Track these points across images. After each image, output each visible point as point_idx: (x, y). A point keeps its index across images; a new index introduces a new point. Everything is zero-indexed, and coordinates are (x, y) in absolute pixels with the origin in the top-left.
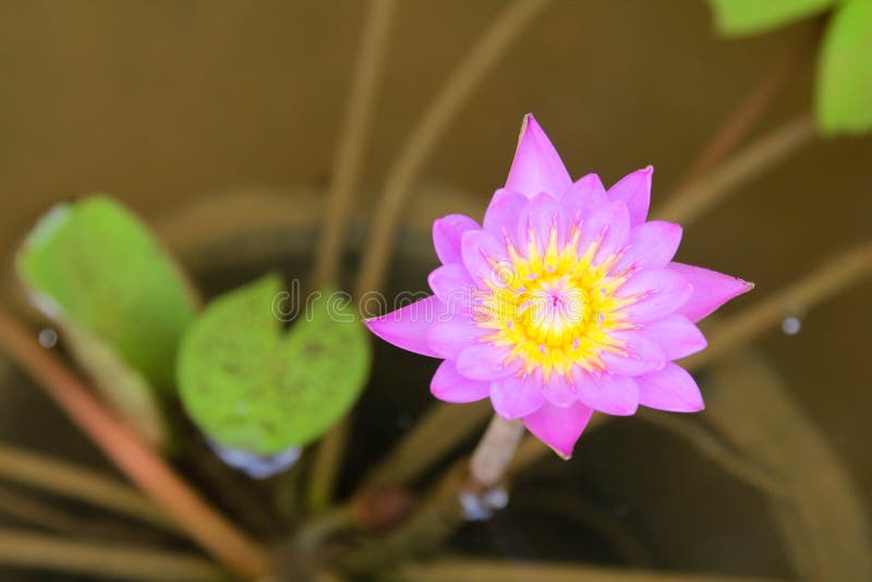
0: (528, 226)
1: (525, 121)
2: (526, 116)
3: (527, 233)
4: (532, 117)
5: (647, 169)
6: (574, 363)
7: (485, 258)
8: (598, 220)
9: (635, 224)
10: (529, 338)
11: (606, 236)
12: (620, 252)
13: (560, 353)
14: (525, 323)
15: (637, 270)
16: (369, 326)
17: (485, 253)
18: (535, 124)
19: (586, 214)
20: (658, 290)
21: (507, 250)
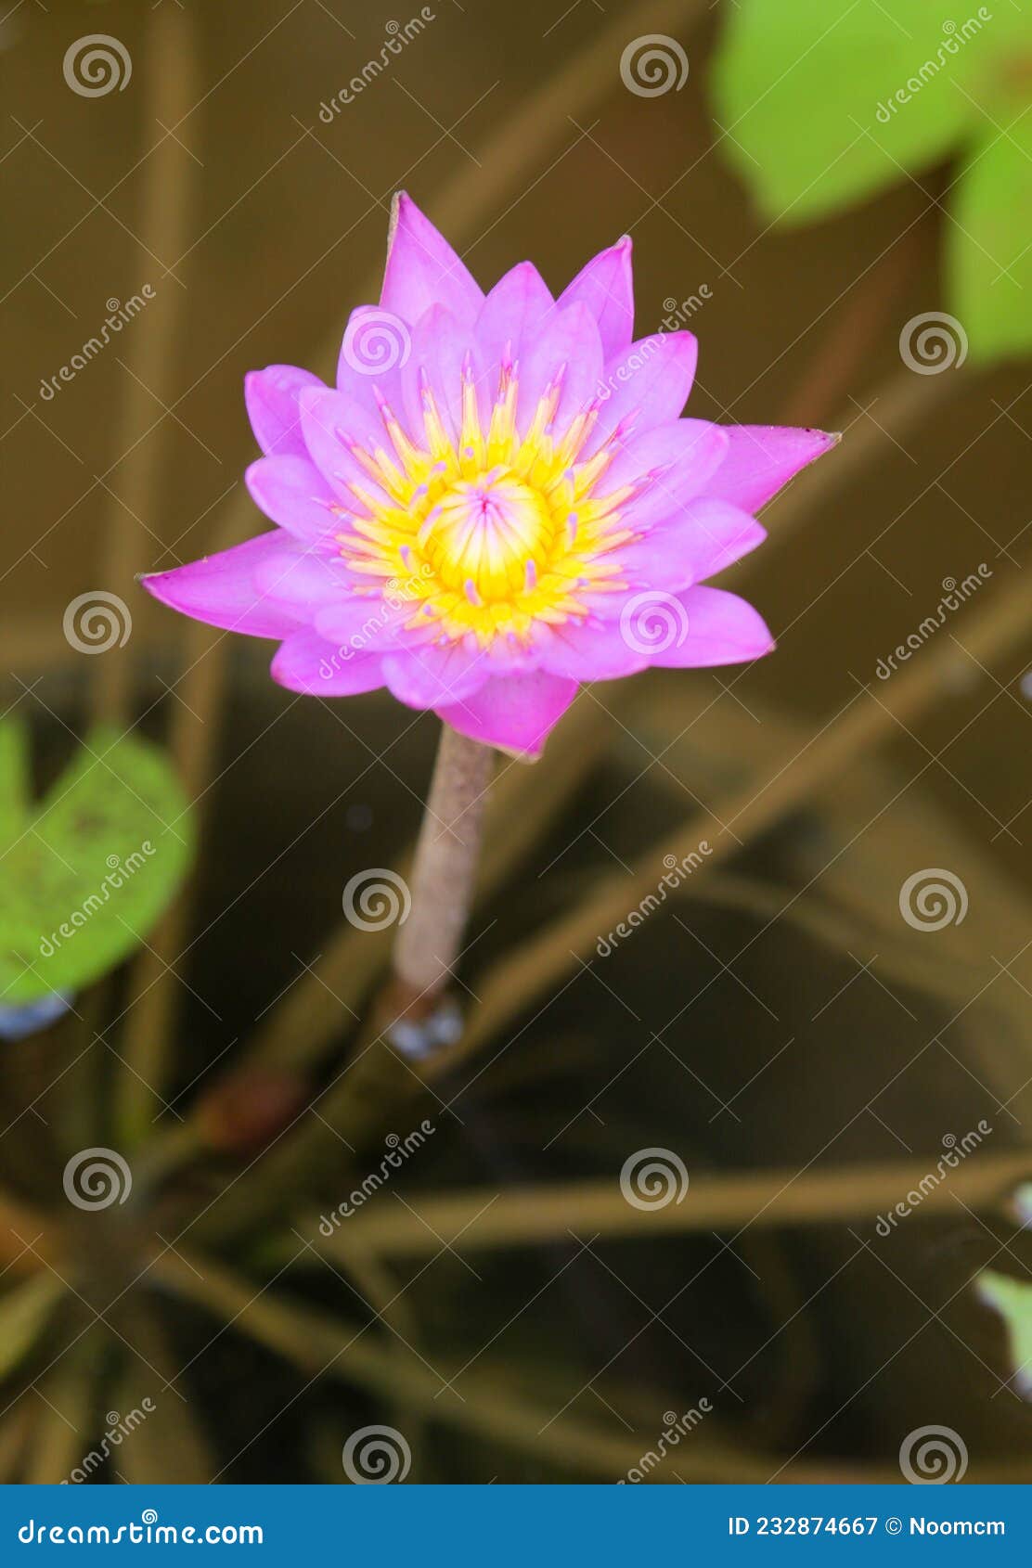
0: (420, 387)
1: (395, 206)
2: (397, 196)
3: (421, 399)
4: (406, 197)
5: (620, 243)
6: (533, 619)
7: (348, 447)
8: (547, 356)
9: (612, 352)
10: (447, 590)
11: (563, 384)
12: (592, 409)
13: (506, 607)
14: (436, 561)
15: (626, 433)
16: (152, 588)
17: (347, 437)
18: (413, 210)
19: (523, 350)
20: (668, 467)
21: (387, 432)
